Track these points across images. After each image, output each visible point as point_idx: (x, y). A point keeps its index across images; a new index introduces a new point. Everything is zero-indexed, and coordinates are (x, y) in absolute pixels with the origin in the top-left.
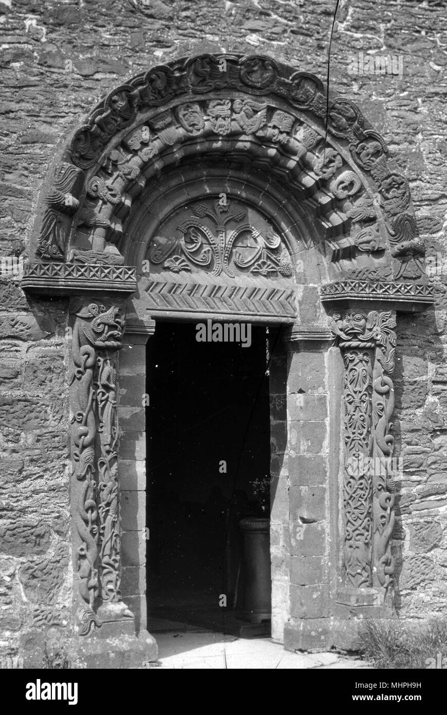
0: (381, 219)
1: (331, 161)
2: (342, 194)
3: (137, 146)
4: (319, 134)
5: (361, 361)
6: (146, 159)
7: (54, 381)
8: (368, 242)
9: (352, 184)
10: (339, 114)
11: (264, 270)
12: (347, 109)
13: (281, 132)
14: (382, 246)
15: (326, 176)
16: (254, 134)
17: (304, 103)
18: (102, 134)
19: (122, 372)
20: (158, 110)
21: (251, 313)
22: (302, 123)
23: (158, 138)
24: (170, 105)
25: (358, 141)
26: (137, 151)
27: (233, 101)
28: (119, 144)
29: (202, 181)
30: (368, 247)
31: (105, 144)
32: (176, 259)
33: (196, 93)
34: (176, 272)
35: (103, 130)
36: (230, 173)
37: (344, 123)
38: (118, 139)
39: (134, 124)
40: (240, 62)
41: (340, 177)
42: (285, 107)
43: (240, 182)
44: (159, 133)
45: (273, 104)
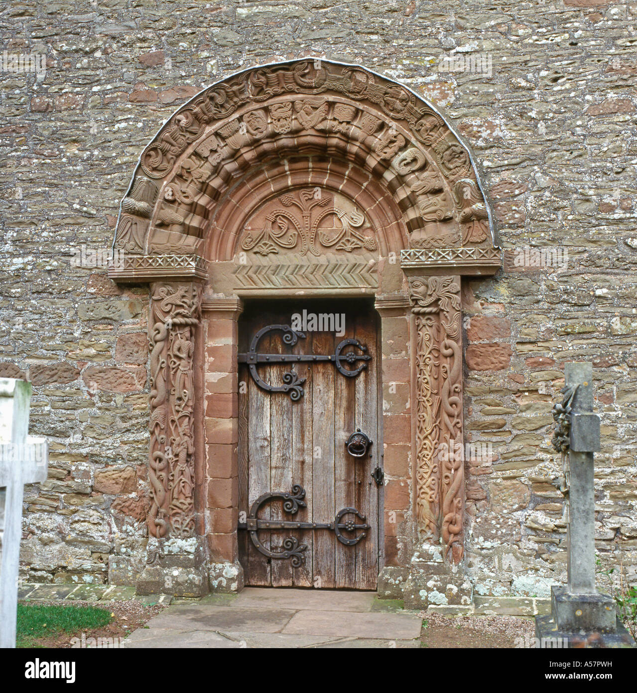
0: (447, 188)
1: (392, 142)
2: (404, 170)
3: (206, 153)
4: (379, 119)
5: (424, 326)
6: (215, 163)
7: (140, 352)
8: (435, 212)
9: (415, 160)
10: (393, 97)
11: (349, 247)
12: (398, 92)
13: (341, 123)
14: (449, 214)
15: (387, 156)
16: (313, 128)
17: (359, 93)
18: (173, 148)
19: (211, 343)
20: (226, 121)
21: (332, 286)
22: (362, 111)
23: (226, 145)
24: (236, 115)
25: (416, 119)
26: (207, 158)
27: (293, 103)
28: (192, 154)
29: (286, 175)
30: (434, 216)
31: (178, 156)
32: (265, 244)
33: (258, 101)
34: (264, 255)
35: (172, 145)
36: (311, 165)
37: (398, 105)
38: (190, 150)
39: (204, 136)
40: (291, 68)
41: (403, 155)
42: (343, 99)
43: (323, 171)
44: (227, 140)
45: (331, 98)
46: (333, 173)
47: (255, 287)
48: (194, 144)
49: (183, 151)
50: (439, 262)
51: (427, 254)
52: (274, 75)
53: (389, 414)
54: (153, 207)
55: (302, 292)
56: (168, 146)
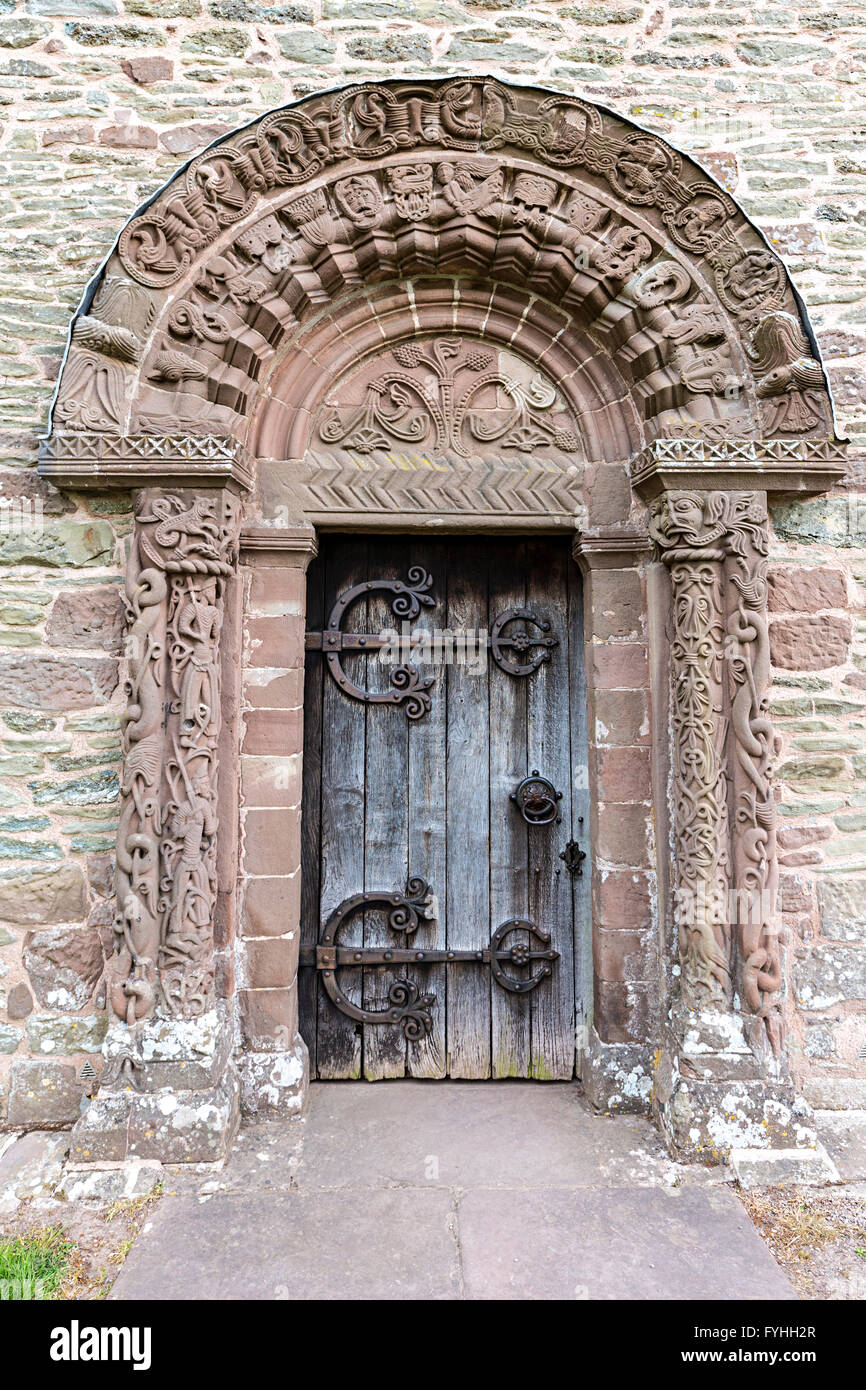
0: (732, 335)
1: (628, 248)
2: (652, 299)
3: (258, 248)
4: (603, 206)
5: (695, 583)
6: (276, 269)
8: (710, 376)
9: (671, 283)
10: (636, 161)
11: (527, 442)
12: (649, 150)
13: (529, 208)
14: (735, 381)
15: (618, 273)
16: (474, 213)
17: (567, 152)
18: (188, 231)
19: (256, 612)
20: (299, 189)
21: (497, 512)
22: (571, 190)
23: (301, 236)
24: (322, 181)
25: (678, 205)
26: (259, 257)
27: (435, 166)
28: (228, 249)
29: (410, 311)
30: (707, 385)
31: (199, 249)
32: (367, 433)
33: (365, 158)
34: (364, 453)
35: (189, 225)
36: (457, 294)
37: (646, 176)
38: (225, 240)
39: (253, 216)
40: (438, 94)
41: (647, 272)
42: (534, 166)
43: (479, 307)
44: (301, 228)
45: (512, 162)
46: (498, 312)
47: (347, 508)
48: (234, 228)
49: (211, 239)
50: (731, 464)
51: (707, 449)
52: (404, 106)
53: (608, 746)
54: (144, 342)
55: (439, 521)
56: (179, 226)
